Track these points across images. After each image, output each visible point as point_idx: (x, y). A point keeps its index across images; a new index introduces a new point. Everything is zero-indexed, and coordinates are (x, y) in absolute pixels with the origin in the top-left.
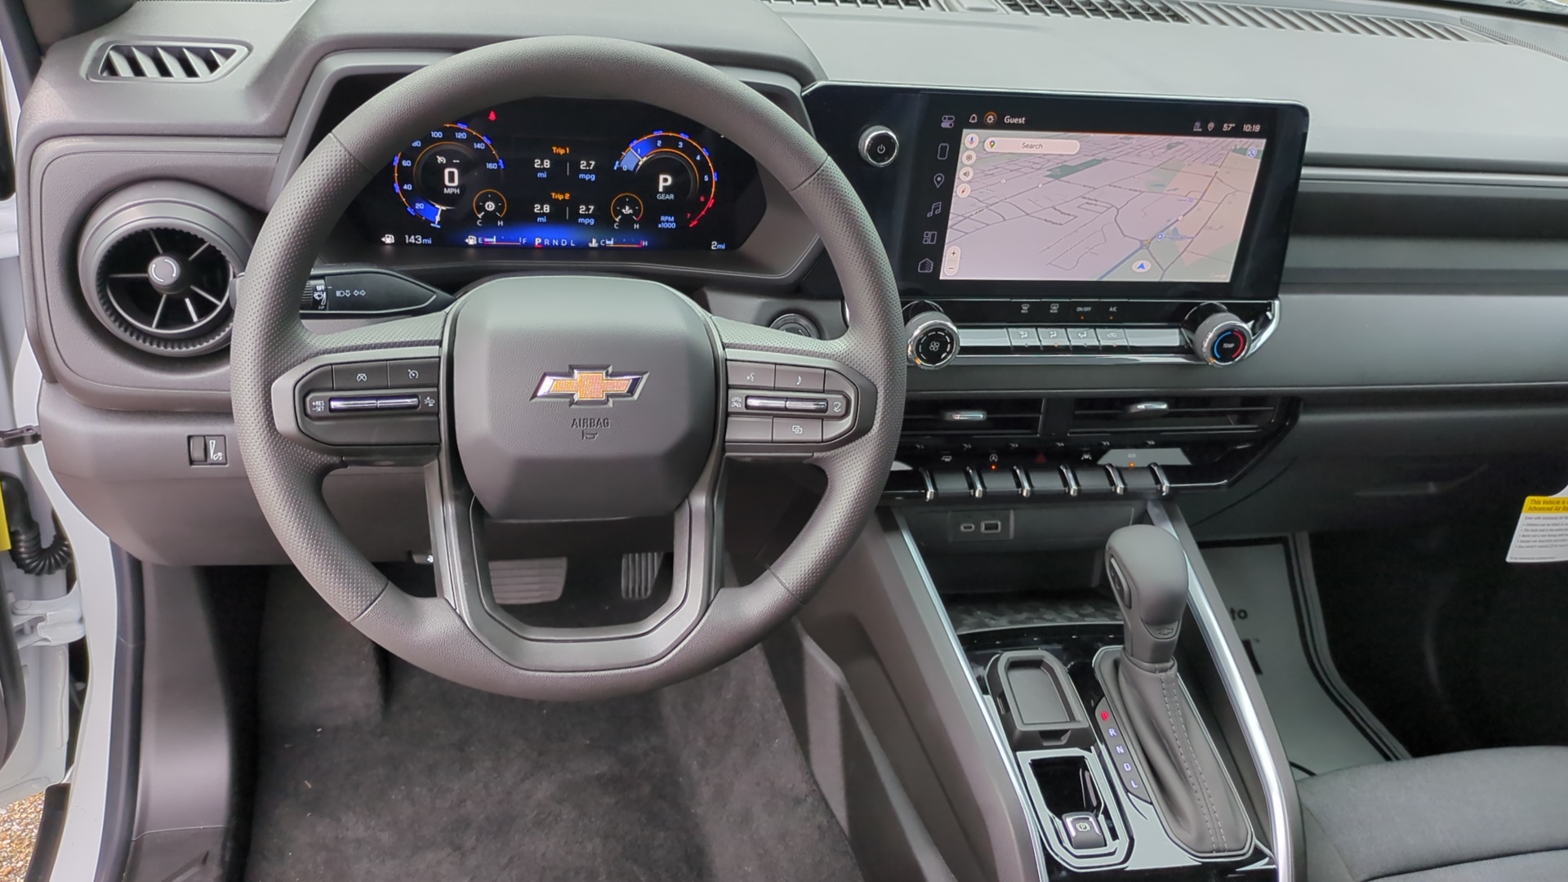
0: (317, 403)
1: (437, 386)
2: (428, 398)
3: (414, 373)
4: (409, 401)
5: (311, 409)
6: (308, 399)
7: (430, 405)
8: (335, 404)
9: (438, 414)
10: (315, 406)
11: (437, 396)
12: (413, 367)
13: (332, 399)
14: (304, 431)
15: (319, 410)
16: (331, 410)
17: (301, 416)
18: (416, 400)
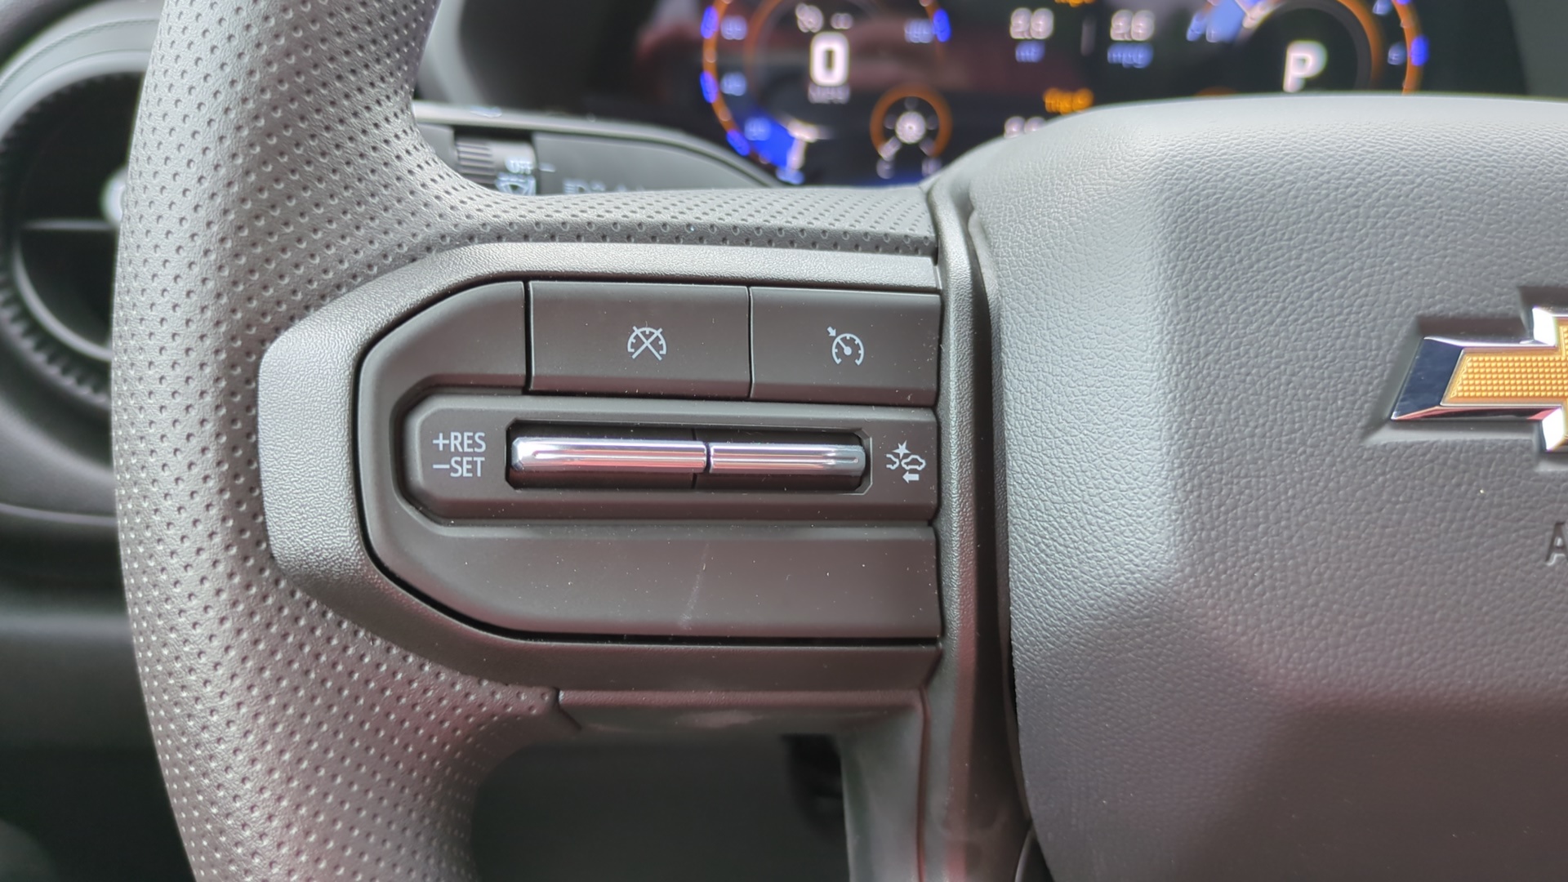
0: (457, 440)
1: (932, 401)
2: (902, 450)
3: (850, 343)
4: (828, 456)
5: (426, 464)
6: (417, 423)
7: (908, 477)
8: (530, 451)
9: (931, 515)
10: (446, 454)
11: (932, 443)
12: (848, 317)
13: (521, 427)
14: (388, 562)
15: (463, 471)
16: (516, 477)
17: (382, 499)
18: (856, 450)
